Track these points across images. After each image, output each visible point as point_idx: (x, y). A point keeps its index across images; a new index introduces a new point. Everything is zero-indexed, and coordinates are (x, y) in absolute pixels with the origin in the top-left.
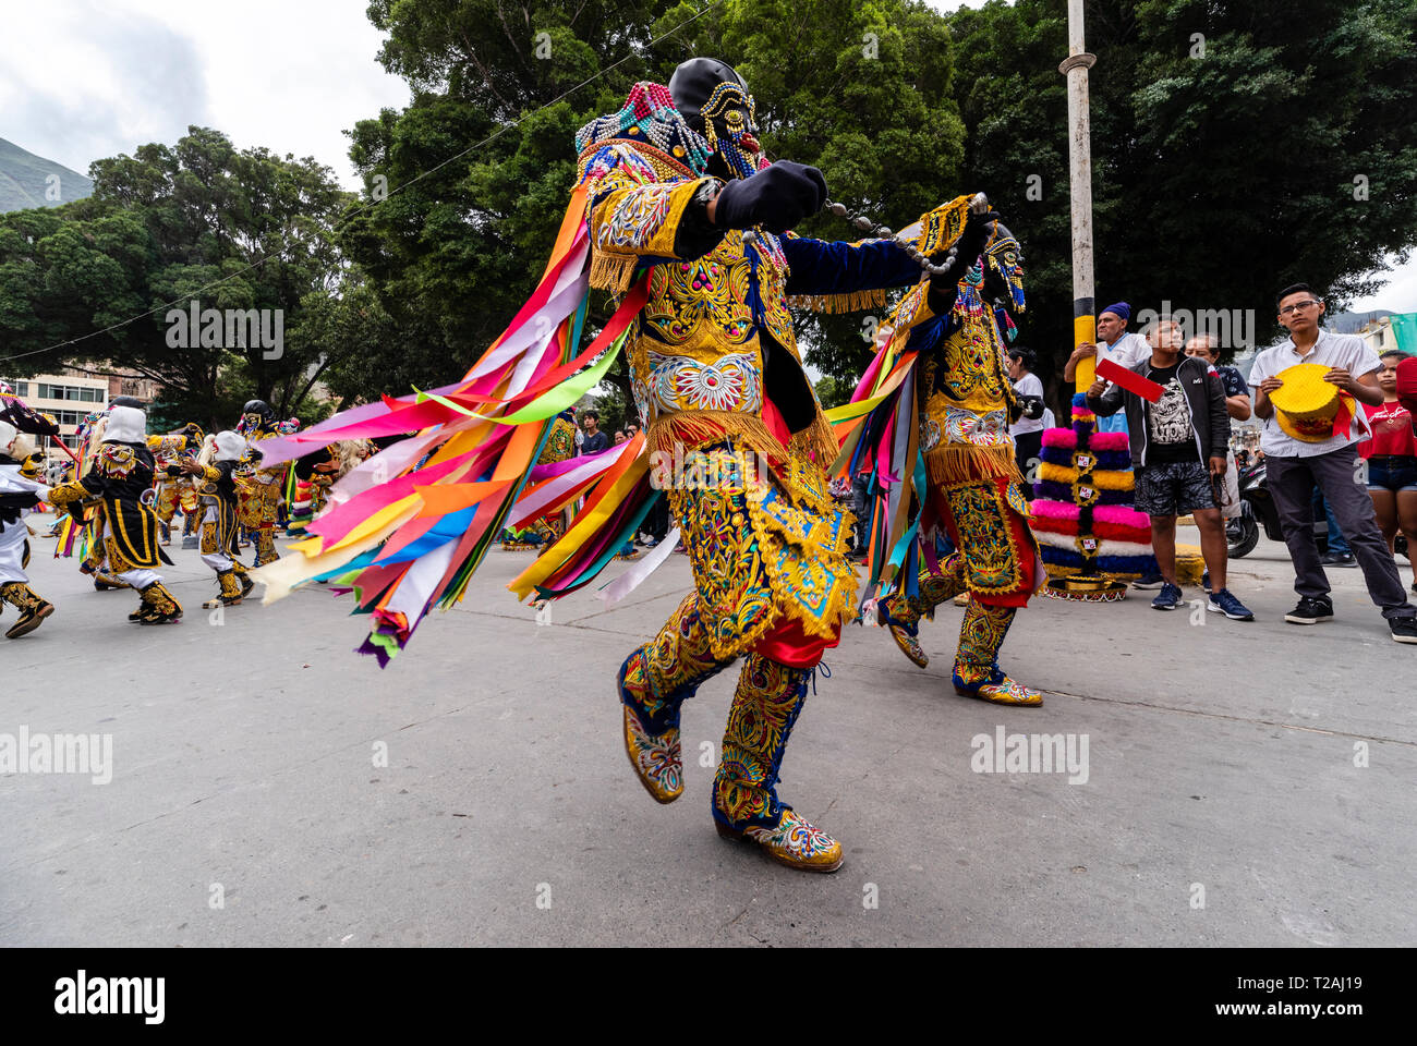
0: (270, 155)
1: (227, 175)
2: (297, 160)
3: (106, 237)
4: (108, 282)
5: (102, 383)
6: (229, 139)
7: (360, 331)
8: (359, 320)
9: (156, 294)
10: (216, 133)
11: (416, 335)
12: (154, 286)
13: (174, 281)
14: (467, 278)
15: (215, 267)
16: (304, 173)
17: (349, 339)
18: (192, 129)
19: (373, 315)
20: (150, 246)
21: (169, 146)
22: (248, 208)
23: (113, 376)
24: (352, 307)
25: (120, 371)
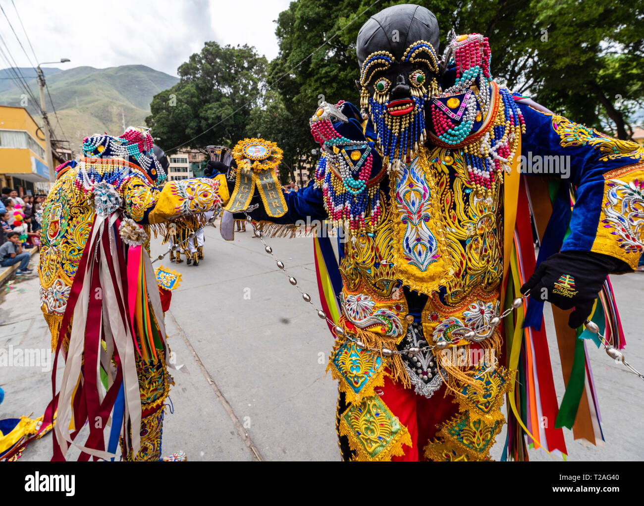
0: (231, 47)
1: (218, 60)
2: (241, 47)
3: (185, 96)
4: (187, 116)
5: (186, 156)
6: (219, 44)
7: (275, 123)
8: (274, 118)
9: (202, 118)
10: (214, 42)
11: (298, 122)
12: (201, 114)
13: (207, 111)
14: (332, 87)
15: (219, 103)
16: (245, 52)
17: (270, 127)
18: (206, 44)
19: (280, 115)
20: (198, 98)
21: (199, 53)
22: (227, 75)
23: (189, 153)
24: (270, 112)
25: (193, 151)
